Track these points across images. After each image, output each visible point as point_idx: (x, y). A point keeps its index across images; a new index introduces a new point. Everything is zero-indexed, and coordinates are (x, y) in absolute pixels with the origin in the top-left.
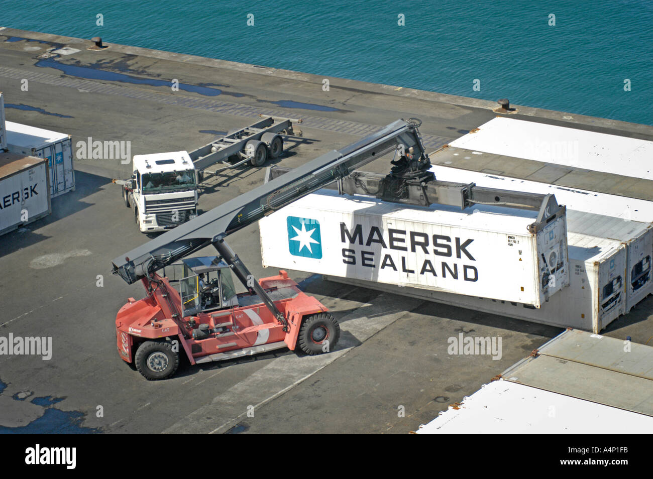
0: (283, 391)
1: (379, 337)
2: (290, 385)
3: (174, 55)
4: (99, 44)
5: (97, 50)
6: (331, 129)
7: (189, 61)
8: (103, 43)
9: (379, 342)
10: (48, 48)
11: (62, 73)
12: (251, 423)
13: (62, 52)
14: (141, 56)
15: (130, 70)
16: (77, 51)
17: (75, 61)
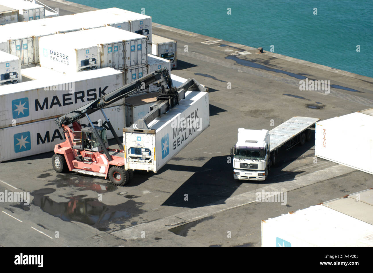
0: (240, 205)
1: (302, 189)
2: (245, 203)
3: (295, 60)
4: (261, 51)
5: (259, 54)
6: (347, 99)
7: (301, 63)
8: (263, 51)
9: (301, 191)
10: (236, 51)
11: (235, 62)
12: (216, 216)
13: (242, 53)
14: (279, 59)
15: (269, 64)
16: (250, 53)
17: (245, 58)
